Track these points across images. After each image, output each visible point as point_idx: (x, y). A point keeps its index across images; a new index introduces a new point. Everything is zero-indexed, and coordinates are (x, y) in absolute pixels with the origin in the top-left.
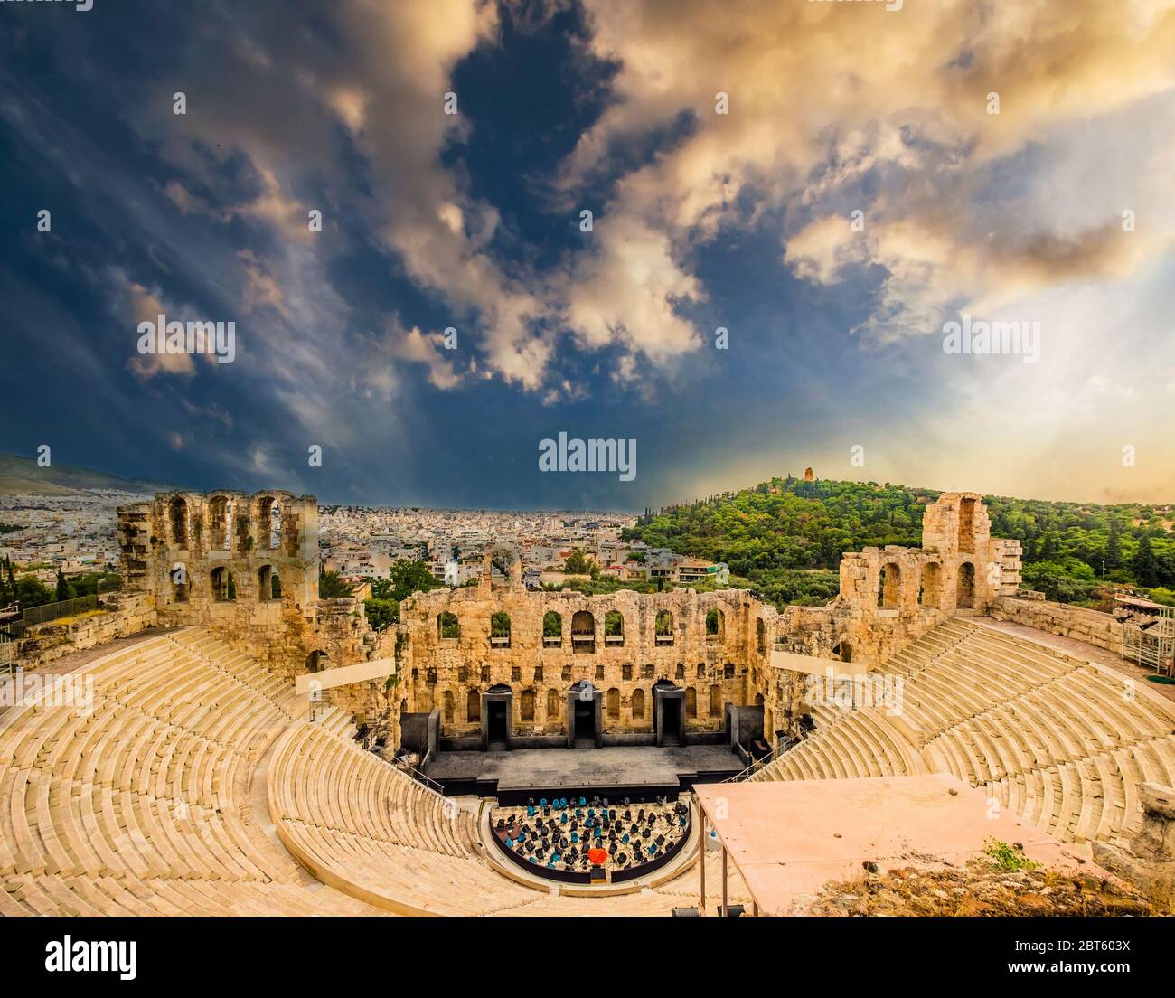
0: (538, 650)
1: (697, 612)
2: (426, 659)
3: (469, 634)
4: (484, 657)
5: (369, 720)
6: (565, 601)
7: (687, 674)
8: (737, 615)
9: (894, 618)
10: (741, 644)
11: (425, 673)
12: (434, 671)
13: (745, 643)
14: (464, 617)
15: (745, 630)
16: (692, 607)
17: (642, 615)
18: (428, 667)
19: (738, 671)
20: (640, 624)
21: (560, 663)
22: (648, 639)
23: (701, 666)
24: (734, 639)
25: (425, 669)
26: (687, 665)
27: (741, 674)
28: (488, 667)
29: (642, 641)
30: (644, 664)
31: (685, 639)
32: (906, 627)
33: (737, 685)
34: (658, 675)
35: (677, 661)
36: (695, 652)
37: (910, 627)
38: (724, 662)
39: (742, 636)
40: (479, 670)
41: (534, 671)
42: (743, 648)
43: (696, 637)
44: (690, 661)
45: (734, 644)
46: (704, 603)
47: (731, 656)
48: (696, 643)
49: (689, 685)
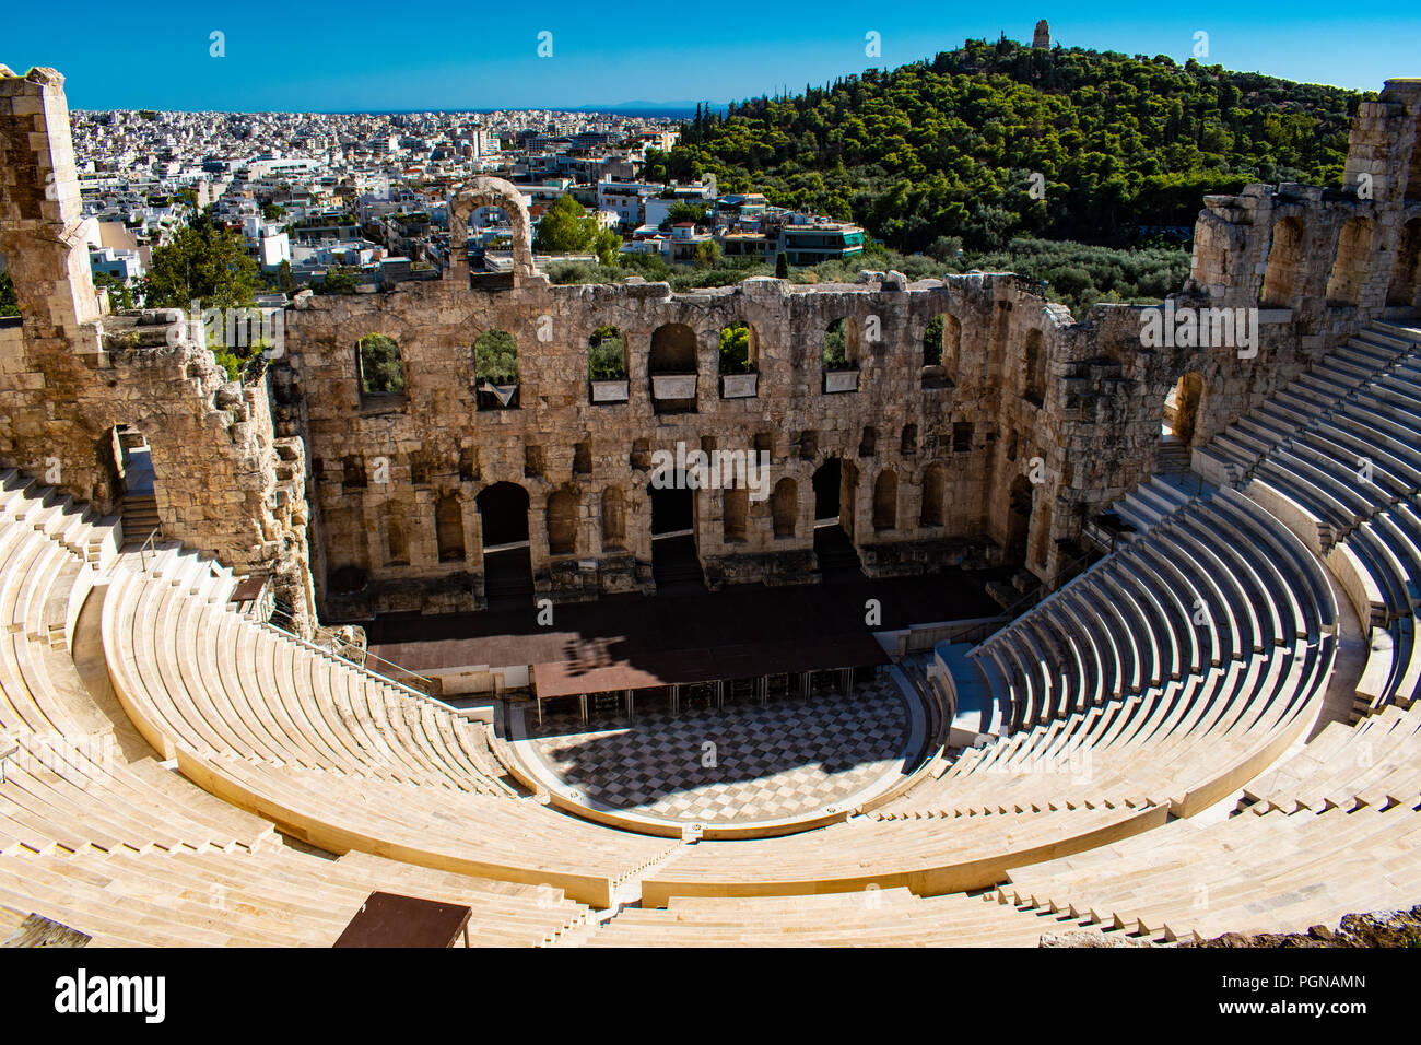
0: (579, 411)
1: (909, 321)
2: (339, 438)
3: (430, 382)
4: (463, 428)
5: (252, 563)
6: (633, 305)
7: (881, 446)
8: (986, 325)
9: (1280, 326)
10: (988, 383)
11: (339, 467)
12: (358, 461)
13: (997, 380)
14: (416, 346)
15: (999, 356)
16: (897, 310)
17: (798, 329)
18: (345, 453)
19: (979, 434)
20: (793, 347)
21: (629, 432)
22: (808, 378)
23: (909, 431)
24: (977, 373)
25: (341, 459)
26: (883, 426)
27: (984, 442)
28: (474, 450)
29: (796, 382)
30: (799, 429)
31: (884, 373)
32: (1299, 343)
33: (975, 461)
34: (824, 451)
35: (865, 420)
36: (900, 401)
37: (1306, 342)
38: (955, 419)
39: (992, 367)
40: (455, 456)
41: (571, 452)
42: (991, 390)
43: (905, 370)
44: (890, 420)
45: (975, 383)
46: (923, 302)
47: (968, 407)
48: (903, 384)
49: (885, 465)
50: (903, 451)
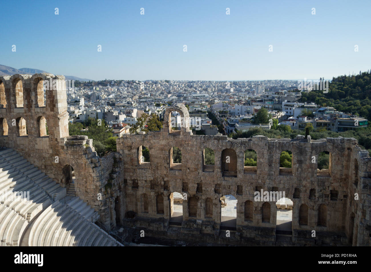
0: (199, 173)
1: (311, 153)
2: (131, 174)
3: (156, 161)
4: (165, 175)
5: (96, 206)
6: (216, 142)
7: (302, 195)
8: (342, 156)
10: (344, 177)
11: (131, 182)
12: (136, 181)
13: (347, 176)
14: (153, 150)
15: (347, 167)
16: (307, 149)
17: (270, 153)
18: (133, 178)
19: (340, 196)
20: (269, 159)
21: (214, 181)
22: (274, 170)
23: (312, 191)
24: (339, 173)
25: (132, 180)
26: (302, 189)
27: (342, 198)
28: (168, 181)
29: (270, 170)
30: (271, 186)
31: (302, 170)
33: (340, 205)
35: (295, 186)
36: (309, 180)
38: (331, 189)
39: (345, 172)
40: (163, 183)
41: (196, 186)
42: (345, 180)
43: (310, 170)
44: (305, 186)
45: (338, 176)
46: (316, 147)
47: (336, 185)
48: (310, 174)
49: (303, 202)
50: (310, 197)
